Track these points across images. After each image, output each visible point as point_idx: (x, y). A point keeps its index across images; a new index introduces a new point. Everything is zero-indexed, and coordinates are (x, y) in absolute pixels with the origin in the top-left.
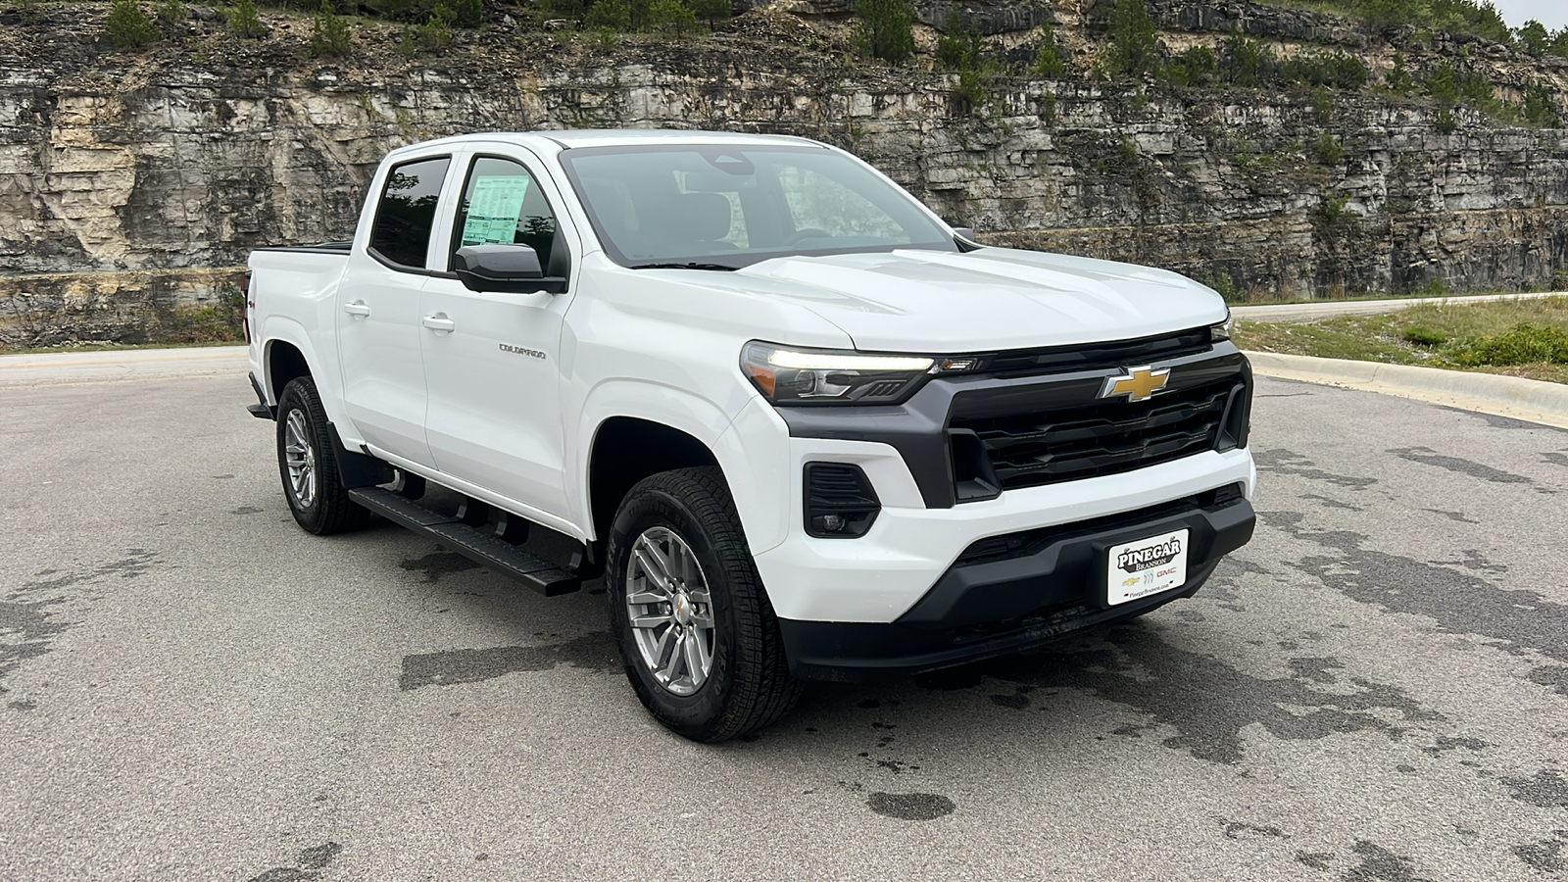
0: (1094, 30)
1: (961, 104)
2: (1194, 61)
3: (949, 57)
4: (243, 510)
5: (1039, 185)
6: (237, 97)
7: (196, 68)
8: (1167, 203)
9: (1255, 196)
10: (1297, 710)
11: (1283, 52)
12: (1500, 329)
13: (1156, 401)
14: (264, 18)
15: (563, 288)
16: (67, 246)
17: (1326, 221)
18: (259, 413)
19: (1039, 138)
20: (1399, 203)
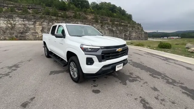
0: (111, 21)
1: (102, 26)
2: (117, 24)
3: (101, 23)
4: (42, 55)
5: (107, 32)
6: (50, 22)
7: (47, 20)
8: (115, 34)
9: (121, 33)
10: (131, 79)
11: (123, 24)
12: (138, 43)
13: (121, 51)
14: (52, 17)
15: (65, 38)
16: (37, 33)
17: (125, 35)
18: (43, 47)
19: (107, 29)
20: (130, 34)
